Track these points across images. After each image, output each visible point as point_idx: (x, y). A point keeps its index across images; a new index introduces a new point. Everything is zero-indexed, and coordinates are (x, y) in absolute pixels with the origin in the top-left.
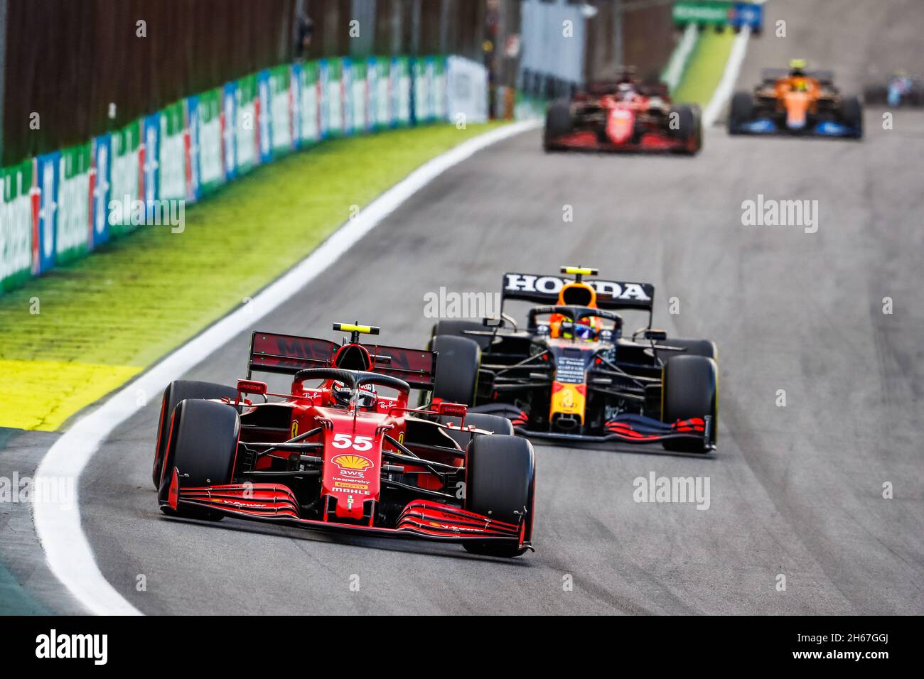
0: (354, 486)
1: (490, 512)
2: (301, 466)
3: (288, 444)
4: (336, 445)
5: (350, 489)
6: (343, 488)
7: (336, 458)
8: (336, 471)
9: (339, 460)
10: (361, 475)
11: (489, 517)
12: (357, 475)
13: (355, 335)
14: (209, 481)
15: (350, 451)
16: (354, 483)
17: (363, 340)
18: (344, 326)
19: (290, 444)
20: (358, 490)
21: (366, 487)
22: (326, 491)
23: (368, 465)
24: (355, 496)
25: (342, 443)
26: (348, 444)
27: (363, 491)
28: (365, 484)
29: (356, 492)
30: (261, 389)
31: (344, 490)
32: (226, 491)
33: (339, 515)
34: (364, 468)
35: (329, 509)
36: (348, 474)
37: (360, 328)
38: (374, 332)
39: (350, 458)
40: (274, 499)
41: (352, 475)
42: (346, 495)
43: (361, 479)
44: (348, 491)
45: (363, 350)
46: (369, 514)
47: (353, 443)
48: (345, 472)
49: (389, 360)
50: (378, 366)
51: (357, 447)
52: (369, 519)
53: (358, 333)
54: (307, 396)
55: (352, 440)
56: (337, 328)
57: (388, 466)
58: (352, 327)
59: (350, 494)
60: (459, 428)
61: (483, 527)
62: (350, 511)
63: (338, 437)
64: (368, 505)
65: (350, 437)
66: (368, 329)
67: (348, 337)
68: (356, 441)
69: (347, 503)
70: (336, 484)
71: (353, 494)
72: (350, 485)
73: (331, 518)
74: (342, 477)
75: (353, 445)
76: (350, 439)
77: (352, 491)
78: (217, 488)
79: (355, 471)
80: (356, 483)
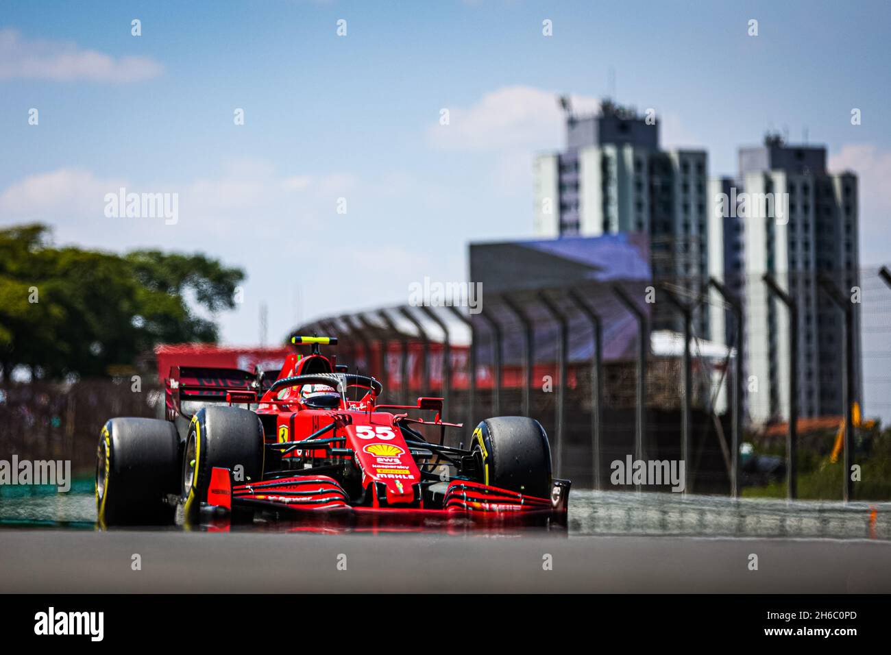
0: (396, 472)
1: (522, 488)
2: (305, 465)
4: (360, 436)
5: (394, 474)
6: (387, 474)
7: (366, 448)
8: (372, 459)
9: (370, 449)
10: (398, 461)
11: (522, 492)
12: (393, 462)
13: (316, 346)
14: (248, 478)
15: (376, 440)
16: (394, 469)
19: (311, 441)
20: (402, 475)
21: (408, 472)
22: (369, 478)
23: (399, 451)
24: (402, 481)
25: (365, 434)
26: (371, 435)
27: (406, 475)
28: (405, 469)
29: (400, 477)
31: (389, 476)
32: (268, 487)
33: (391, 501)
34: (397, 455)
35: (380, 496)
36: (384, 461)
37: (319, 339)
38: (333, 342)
39: (379, 446)
40: (322, 491)
41: (389, 462)
42: (393, 480)
43: (399, 465)
44: (393, 476)
45: (324, 360)
46: (418, 496)
47: (376, 433)
48: (382, 460)
51: (381, 437)
52: (419, 501)
53: (318, 344)
55: (374, 430)
57: (418, 453)
58: (314, 340)
59: (396, 479)
61: (520, 503)
62: (402, 495)
63: (360, 429)
64: (415, 488)
65: (370, 427)
66: (327, 340)
70: (378, 471)
71: (399, 479)
72: (392, 471)
73: (383, 504)
74: (381, 464)
75: (377, 435)
76: (372, 430)
77: (397, 477)
78: (257, 484)
79: (390, 458)
80: (396, 468)
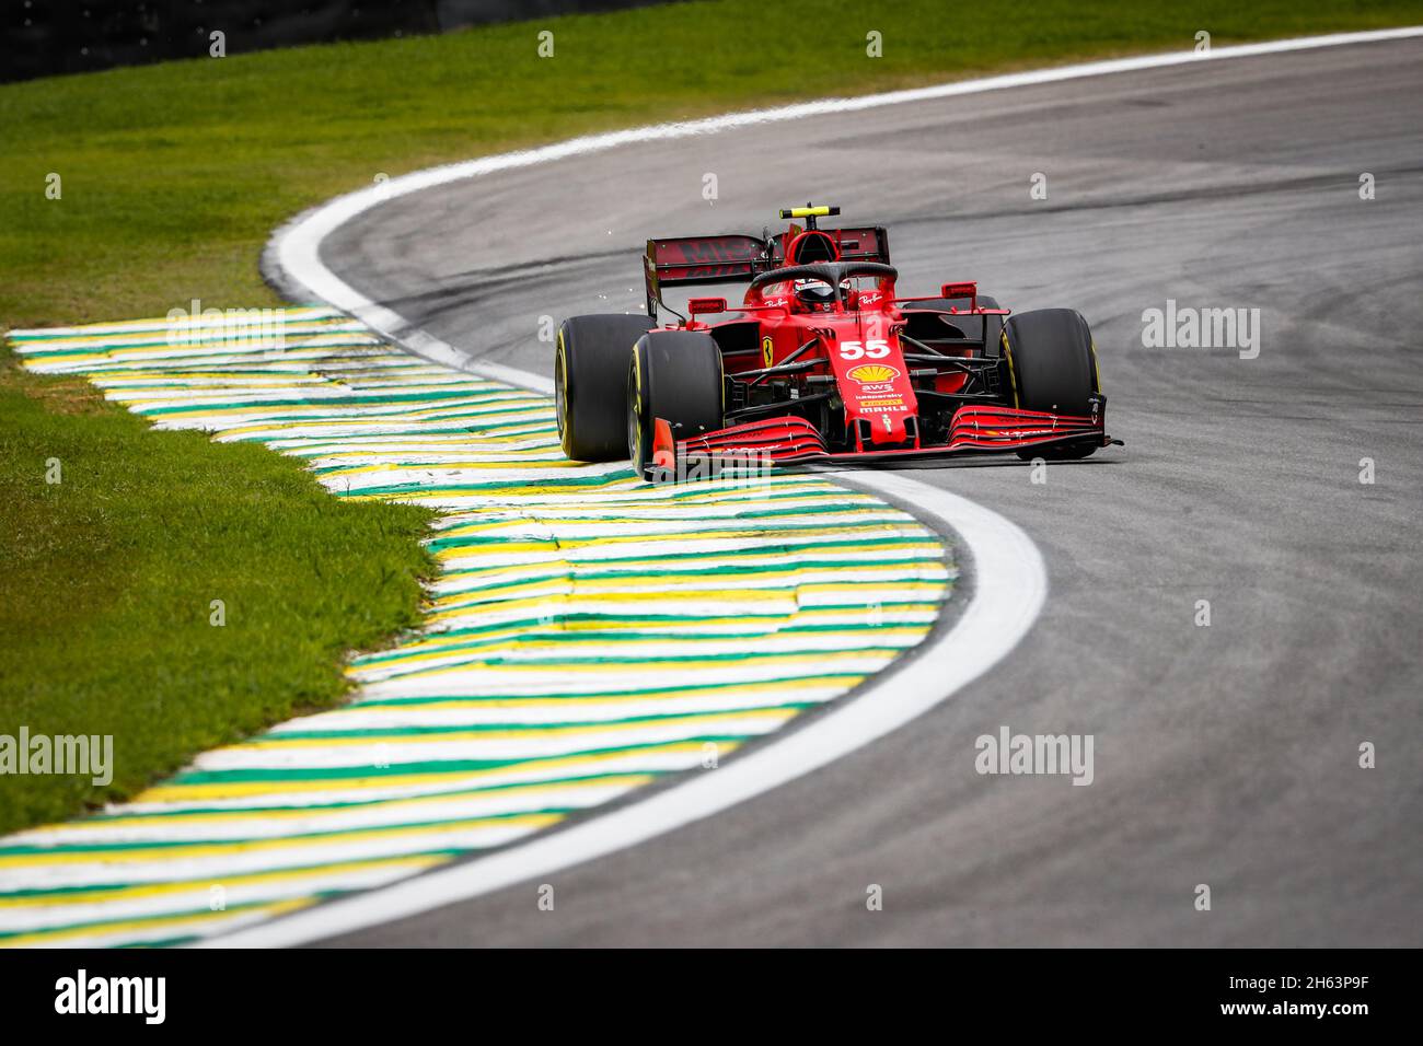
0: (885, 403)
1: (1055, 407)
2: (793, 391)
3: (782, 367)
4: (845, 356)
5: (882, 407)
6: (872, 407)
7: (851, 373)
8: (857, 388)
9: (856, 375)
10: (889, 388)
11: (1056, 412)
12: (884, 389)
13: (811, 219)
14: (702, 428)
15: (865, 360)
16: (883, 399)
17: (821, 224)
18: (795, 211)
19: (786, 366)
20: (892, 406)
21: (900, 402)
22: (852, 414)
23: (893, 374)
24: (892, 415)
25: (852, 352)
26: (860, 353)
27: (898, 407)
28: (898, 398)
29: (890, 409)
30: (718, 306)
31: (876, 410)
32: (727, 437)
33: (877, 442)
34: (889, 379)
35: (863, 436)
36: (872, 390)
37: (816, 210)
38: (834, 211)
39: (868, 369)
40: (790, 436)
41: (878, 390)
42: (880, 415)
43: (890, 393)
44: (880, 410)
45: (825, 238)
46: (913, 433)
47: (866, 350)
48: (869, 388)
49: (857, 244)
50: (845, 253)
51: (872, 355)
52: (914, 439)
53: (815, 216)
54: (770, 304)
55: (863, 346)
56: (787, 215)
57: (917, 372)
58: (808, 211)
59: (883, 413)
60: (970, 312)
61: (1050, 427)
62: (890, 433)
63: (845, 346)
64: (908, 422)
65: (859, 343)
66: (826, 209)
67: (802, 223)
68: (868, 348)
69: (884, 425)
70: (863, 404)
71: (888, 412)
72: (879, 403)
73: (868, 447)
74: (867, 395)
75: (868, 353)
76: (860, 346)
77: (885, 409)
78: (714, 434)
79: (880, 385)
80: (887, 398)
